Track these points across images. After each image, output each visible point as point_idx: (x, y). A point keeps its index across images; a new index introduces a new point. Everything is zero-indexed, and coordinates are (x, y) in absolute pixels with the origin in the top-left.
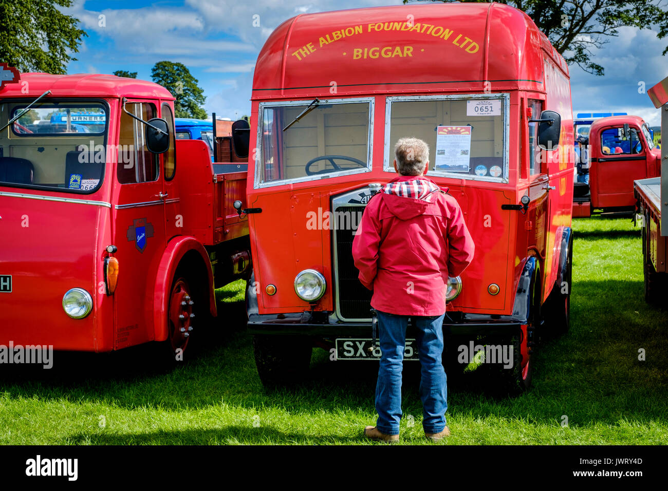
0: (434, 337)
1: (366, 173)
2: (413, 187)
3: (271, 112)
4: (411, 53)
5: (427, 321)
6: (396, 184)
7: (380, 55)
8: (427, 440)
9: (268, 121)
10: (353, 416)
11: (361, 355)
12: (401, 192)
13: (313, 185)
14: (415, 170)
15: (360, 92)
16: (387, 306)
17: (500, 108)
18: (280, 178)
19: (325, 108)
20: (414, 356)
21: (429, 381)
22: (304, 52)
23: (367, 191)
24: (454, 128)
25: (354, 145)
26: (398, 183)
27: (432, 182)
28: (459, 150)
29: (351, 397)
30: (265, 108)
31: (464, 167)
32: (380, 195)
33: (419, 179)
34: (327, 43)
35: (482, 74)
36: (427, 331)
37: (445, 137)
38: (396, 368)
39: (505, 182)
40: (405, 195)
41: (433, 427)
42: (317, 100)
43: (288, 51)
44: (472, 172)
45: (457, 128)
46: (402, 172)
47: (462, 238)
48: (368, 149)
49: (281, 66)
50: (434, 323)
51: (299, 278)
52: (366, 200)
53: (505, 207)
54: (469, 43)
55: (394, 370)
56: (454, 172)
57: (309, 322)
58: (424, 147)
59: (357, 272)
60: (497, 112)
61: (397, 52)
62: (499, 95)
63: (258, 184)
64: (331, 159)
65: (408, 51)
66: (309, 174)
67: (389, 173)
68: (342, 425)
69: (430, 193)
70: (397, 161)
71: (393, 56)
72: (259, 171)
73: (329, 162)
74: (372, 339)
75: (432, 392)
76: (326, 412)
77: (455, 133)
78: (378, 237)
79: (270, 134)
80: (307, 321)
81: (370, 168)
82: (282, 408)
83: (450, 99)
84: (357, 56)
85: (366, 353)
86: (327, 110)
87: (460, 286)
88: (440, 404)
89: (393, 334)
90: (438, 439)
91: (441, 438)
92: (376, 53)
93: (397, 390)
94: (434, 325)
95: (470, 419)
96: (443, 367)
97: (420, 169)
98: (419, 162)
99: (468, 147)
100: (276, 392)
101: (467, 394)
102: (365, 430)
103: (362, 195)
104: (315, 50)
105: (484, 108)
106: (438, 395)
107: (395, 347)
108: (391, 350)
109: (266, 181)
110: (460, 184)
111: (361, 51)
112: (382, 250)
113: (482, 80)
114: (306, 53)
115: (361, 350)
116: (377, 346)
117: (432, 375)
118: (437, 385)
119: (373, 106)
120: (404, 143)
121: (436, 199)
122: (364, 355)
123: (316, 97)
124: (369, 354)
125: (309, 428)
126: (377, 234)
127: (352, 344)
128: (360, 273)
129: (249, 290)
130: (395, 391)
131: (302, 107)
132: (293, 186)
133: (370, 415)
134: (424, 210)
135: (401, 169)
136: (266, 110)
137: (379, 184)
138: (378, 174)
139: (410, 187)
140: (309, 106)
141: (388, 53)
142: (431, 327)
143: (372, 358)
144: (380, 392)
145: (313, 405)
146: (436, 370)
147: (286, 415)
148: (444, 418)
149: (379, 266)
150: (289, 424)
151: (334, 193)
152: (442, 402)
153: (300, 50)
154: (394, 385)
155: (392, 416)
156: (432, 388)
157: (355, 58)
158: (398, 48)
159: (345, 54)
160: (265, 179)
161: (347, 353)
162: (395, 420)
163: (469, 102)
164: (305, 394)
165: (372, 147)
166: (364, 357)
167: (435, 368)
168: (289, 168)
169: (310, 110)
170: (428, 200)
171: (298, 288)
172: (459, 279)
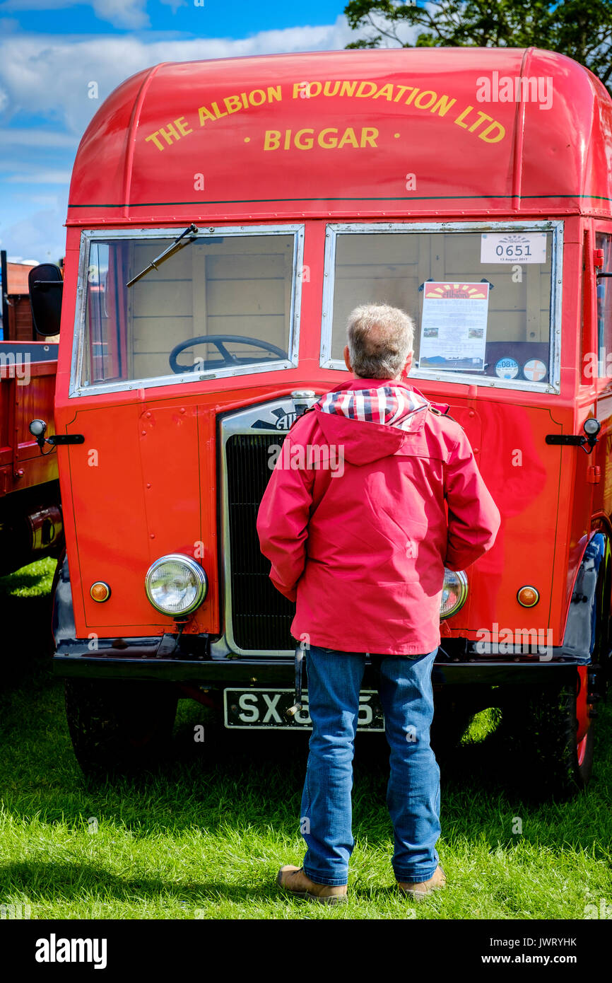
0: (415, 693)
1: (286, 370)
2: (377, 401)
3: (105, 249)
4: (376, 140)
5: (403, 663)
6: (346, 393)
7: (316, 143)
8: (400, 895)
9: (99, 267)
10: (256, 842)
11: (272, 721)
12: (352, 411)
13: (185, 391)
14: (384, 369)
15: (276, 215)
16: (321, 633)
17: (545, 249)
18: (121, 376)
19: (209, 243)
20: (375, 723)
21: (406, 781)
22: (170, 134)
23: (287, 405)
24: (456, 285)
25: (261, 315)
26: (348, 392)
27: (415, 391)
28: (466, 329)
29: (253, 798)
30: (92, 241)
31: (475, 361)
32: (312, 416)
33: (391, 385)
34: (213, 118)
35: (511, 184)
36: (402, 682)
37: (441, 303)
38: (341, 754)
39: (552, 392)
40: (361, 415)
41: (412, 871)
42: (193, 228)
43: (138, 132)
44: (490, 370)
45: (461, 286)
46: (360, 371)
47: (474, 503)
48: (291, 324)
49: (124, 161)
50: (416, 667)
51: (154, 571)
52: (285, 423)
53: (552, 440)
54: (486, 124)
55: (338, 757)
56: (455, 371)
57: (172, 655)
58: (405, 324)
59: (267, 565)
60: (538, 257)
61: (349, 138)
62: (542, 223)
63: (78, 388)
64: (218, 343)
65: (370, 138)
66: (177, 369)
67: (332, 370)
68: (235, 860)
69: (409, 412)
70: (350, 348)
71: (341, 146)
72: (80, 362)
73: (214, 347)
74: (294, 690)
75: (411, 801)
76: (203, 832)
77: (457, 296)
78: (309, 497)
79: (103, 290)
80: (169, 651)
81: (293, 361)
82: (119, 823)
83: (449, 230)
84: (272, 144)
85: (281, 716)
86: (212, 249)
87: (464, 590)
88: (425, 826)
89: (335, 689)
90: (423, 893)
91: (430, 893)
92: (307, 140)
93: (342, 796)
94: (417, 671)
95: (483, 850)
96: (432, 752)
97: (395, 367)
98: (394, 353)
99: (482, 322)
100: (108, 787)
101: (474, 793)
102: (280, 873)
103: (279, 413)
104: (191, 131)
105: (514, 249)
106: (423, 808)
107: (341, 713)
108: (330, 719)
109: (93, 382)
110: (467, 394)
111: (278, 134)
112: (316, 524)
113: (511, 195)
114: (172, 137)
115: (272, 711)
116: (304, 703)
117: (410, 769)
118: (420, 788)
119: (301, 241)
120: (366, 315)
121: (423, 424)
122: (278, 719)
123: (190, 223)
124: (289, 719)
125: (170, 867)
126: (305, 491)
127: (255, 699)
128: (274, 568)
129: (58, 588)
130: (340, 799)
131: (163, 241)
132: (146, 393)
133: (289, 839)
134: (397, 446)
135: (358, 366)
136: (95, 246)
137: (311, 393)
138: (309, 374)
139: (370, 401)
140: (178, 240)
141: (331, 140)
142: (411, 675)
143: (294, 725)
144: (311, 802)
145: (178, 816)
146: (420, 759)
147: (127, 838)
148: (434, 853)
149: (309, 556)
150: (131, 857)
151: (225, 407)
152: (430, 820)
153: (162, 131)
154: (338, 786)
155: (335, 849)
156: (410, 794)
157: (267, 148)
158: (350, 131)
159: (247, 140)
160: (92, 379)
161: (246, 715)
162: (340, 857)
163: (485, 237)
164: (163, 792)
165: (298, 321)
166: (278, 724)
167: (417, 755)
168: (136, 356)
169: (179, 247)
170: (405, 427)
171: (153, 591)
172: (462, 577)
